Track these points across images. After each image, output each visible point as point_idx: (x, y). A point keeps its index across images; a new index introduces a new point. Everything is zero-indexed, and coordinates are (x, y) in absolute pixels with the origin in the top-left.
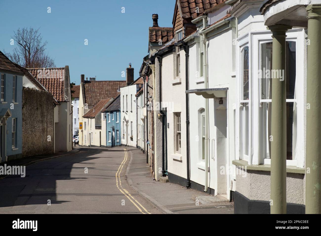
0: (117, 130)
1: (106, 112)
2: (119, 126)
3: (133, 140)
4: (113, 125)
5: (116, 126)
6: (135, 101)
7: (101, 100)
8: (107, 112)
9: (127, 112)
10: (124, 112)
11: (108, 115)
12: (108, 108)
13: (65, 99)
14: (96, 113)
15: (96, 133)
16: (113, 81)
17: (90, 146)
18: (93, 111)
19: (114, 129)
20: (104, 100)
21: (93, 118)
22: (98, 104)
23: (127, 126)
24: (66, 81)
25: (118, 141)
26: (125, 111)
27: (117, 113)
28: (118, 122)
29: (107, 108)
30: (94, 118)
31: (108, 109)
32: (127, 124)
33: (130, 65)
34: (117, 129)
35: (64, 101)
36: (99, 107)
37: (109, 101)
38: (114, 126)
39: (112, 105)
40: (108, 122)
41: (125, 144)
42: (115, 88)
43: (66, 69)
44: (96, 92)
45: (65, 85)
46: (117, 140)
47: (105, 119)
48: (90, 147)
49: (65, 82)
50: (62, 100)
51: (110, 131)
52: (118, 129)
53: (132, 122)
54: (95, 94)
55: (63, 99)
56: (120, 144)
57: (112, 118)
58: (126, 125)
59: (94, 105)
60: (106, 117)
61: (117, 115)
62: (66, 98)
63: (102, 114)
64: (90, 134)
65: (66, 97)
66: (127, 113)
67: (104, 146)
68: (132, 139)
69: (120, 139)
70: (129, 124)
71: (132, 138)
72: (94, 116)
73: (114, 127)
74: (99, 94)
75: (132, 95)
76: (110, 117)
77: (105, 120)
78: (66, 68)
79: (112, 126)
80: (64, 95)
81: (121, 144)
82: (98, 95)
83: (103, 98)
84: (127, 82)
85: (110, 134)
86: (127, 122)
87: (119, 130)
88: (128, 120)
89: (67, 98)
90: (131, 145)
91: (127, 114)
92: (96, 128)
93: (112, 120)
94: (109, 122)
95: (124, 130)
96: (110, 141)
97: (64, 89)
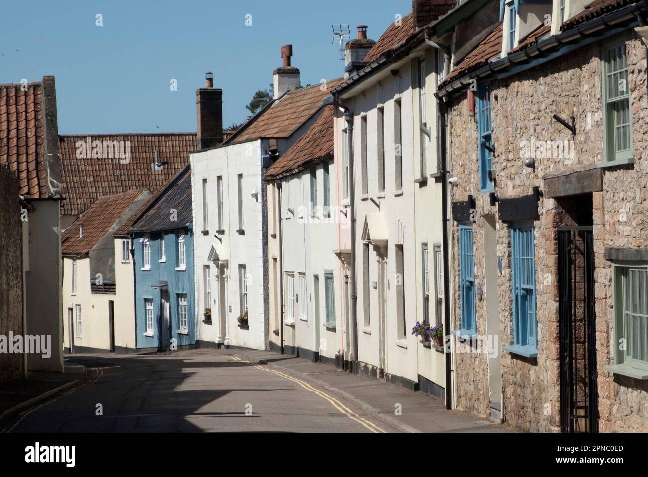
0: (179, 296)
1: (131, 236)
2: (186, 282)
3: (247, 328)
4: (164, 278)
5: (174, 282)
6: (255, 196)
7: (101, 197)
8: (139, 235)
9: (222, 232)
10: (206, 233)
11: (143, 245)
12: (140, 224)
13: (52, 189)
14: (91, 241)
15: (93, 307)
16: (137, 136)
17: (70, 349)
18: (79, 234)
19: (167, 292)
20: (111, 197)
21: (81, 258)
22: (93, 212)
23: (222, 279)
24: (51, 129)
25: (184, 330)
26: (213, 229)
27: (178, 237)
28: (183, 267)
29: (136, 222)
30: (86, 255)
31: (142, 226)
32: (222, 273)
33: (211, 80)
34: (180, 292)
35: (47, 197)
36: (99, 221)
37: (136, 200)
38: (167, 282)
39: (152, 211)
40: (142, 269)
41: (217, 341)
42: (144, 156)
43: (45, 88)
44: (82, 171)
45: (46, 142)
46: (179, 328)
47: (128, 259)
48: (70, 353)
49: (45, 133)
50: (40, 193)
51: (150, 297)
52: (183, 290)
53: (242, 267)
54: (80, 179)
55: (44, 190)
56: (194, 342)
57: (157, 254)
58: (217, 277)
59: (78, 214)
60: (132, 252)
61: (177, 243)
62: (53, 186)
63: (118, 243)
64: (71, 309)
65: (52, 183)
66: (220, 236)
67: (126, 350)
68: (244, 323)
69: (192, 325)
70: (232, 273)
71: (247, 320)
72: (88, 250)
73: (167, 286)
74: (92, 179)
75: (240, 176)
76: (147, 251)
77: (131, 261)
78: (45, 83)
79: (160, 282)
80: (46, 178)
81: (198, 342)
82: (88, 180)
83: (108, 191)
84: (199, 136)
85: (149, 307)
86: (223, 268)
87: (186, 294)
88: (228, 261)
89: (57, 187)
90: (242, 344)
91: (220, 240)
92: (92, 291)
93: (160, 261)
94: (147, 267)
95: (207, 295)
96: (151, 331)
97: (43, 156)
